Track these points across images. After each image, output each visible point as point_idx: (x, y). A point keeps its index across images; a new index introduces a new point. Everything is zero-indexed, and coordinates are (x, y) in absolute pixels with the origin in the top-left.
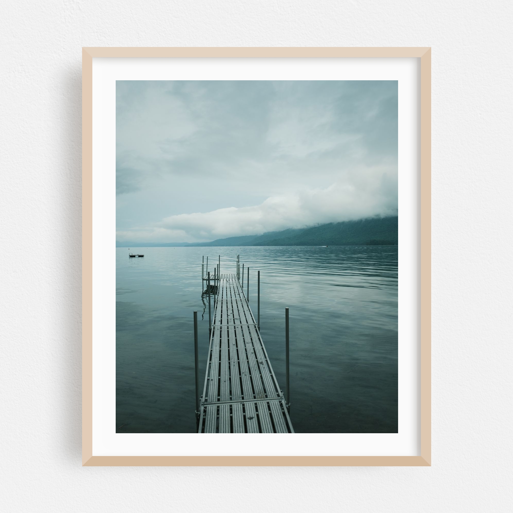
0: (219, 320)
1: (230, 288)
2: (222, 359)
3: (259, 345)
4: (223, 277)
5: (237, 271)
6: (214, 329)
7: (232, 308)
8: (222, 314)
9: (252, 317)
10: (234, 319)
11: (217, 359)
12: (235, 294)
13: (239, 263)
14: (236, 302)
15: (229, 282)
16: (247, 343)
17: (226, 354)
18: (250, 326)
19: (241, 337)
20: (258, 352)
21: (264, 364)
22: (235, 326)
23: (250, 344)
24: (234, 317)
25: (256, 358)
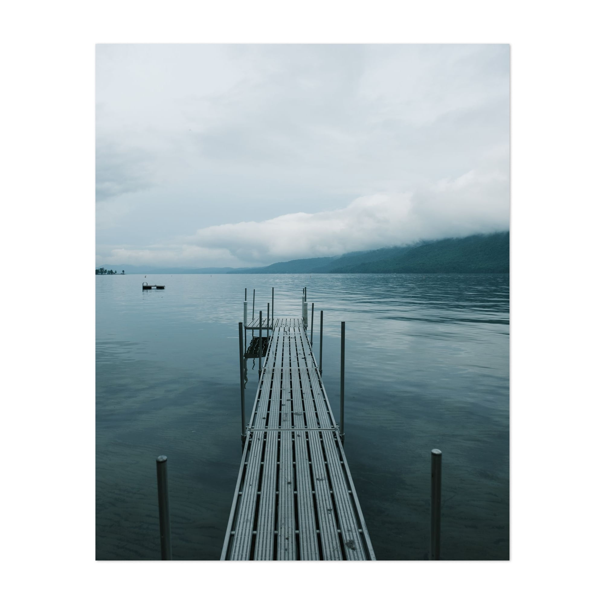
0: (263, 417)
1: (290, 345)
2: (260, 525)
3: (344, 486)
4: (279, 325)
5: (303, 314)
6: (251, 436)
7: (291, 387)
8: (271, 400)
9: (328, 409)
10: (292, 414)
11: (248, 524)
12: (298, 358)
13: (306, 301)
14: (299, 374)
15: (288, 333)
16: (317, 479)
17: (270, 510)
18: (325, 432)
19: (305, 460)
20: (341, 507)
21: (358, 547)
22: (293, 433)
23: (324, 481)
24: (292, 410)
25: (338, 527)
